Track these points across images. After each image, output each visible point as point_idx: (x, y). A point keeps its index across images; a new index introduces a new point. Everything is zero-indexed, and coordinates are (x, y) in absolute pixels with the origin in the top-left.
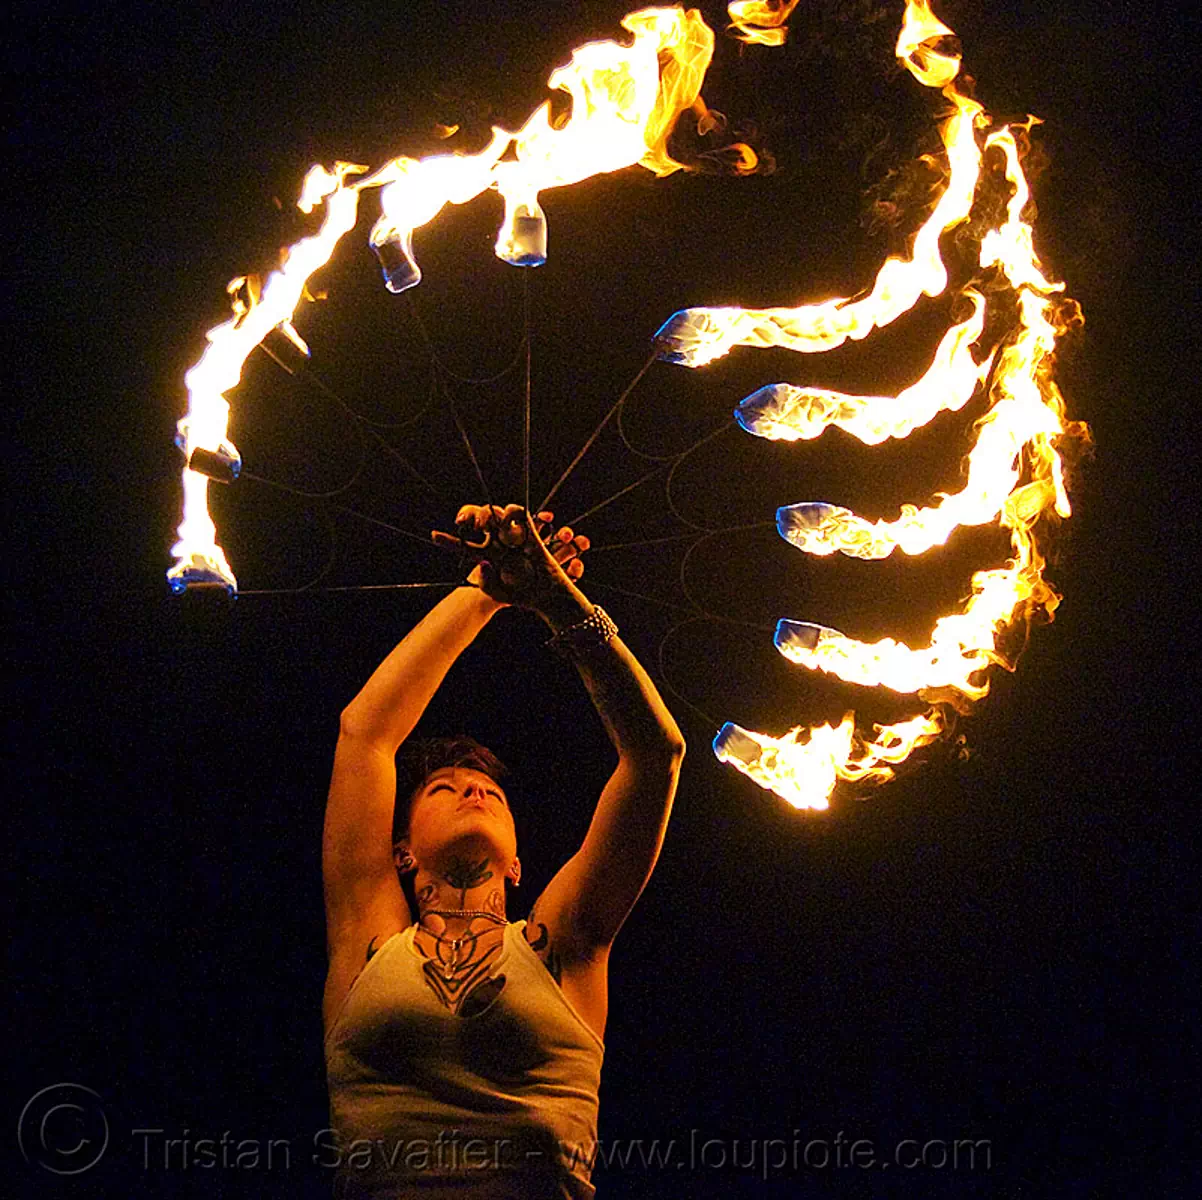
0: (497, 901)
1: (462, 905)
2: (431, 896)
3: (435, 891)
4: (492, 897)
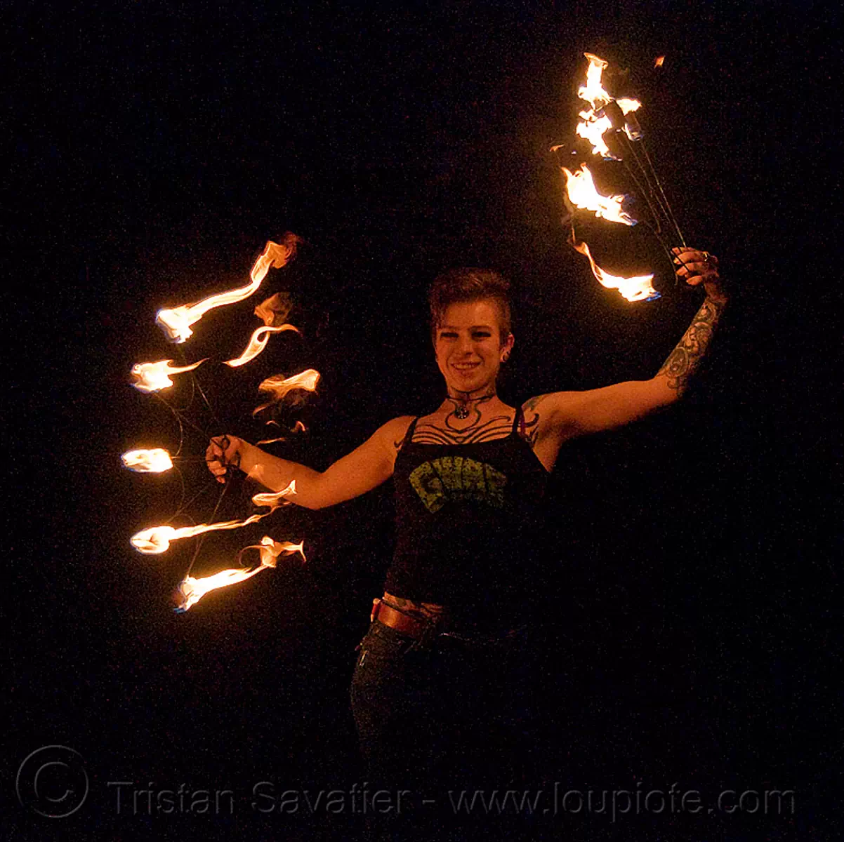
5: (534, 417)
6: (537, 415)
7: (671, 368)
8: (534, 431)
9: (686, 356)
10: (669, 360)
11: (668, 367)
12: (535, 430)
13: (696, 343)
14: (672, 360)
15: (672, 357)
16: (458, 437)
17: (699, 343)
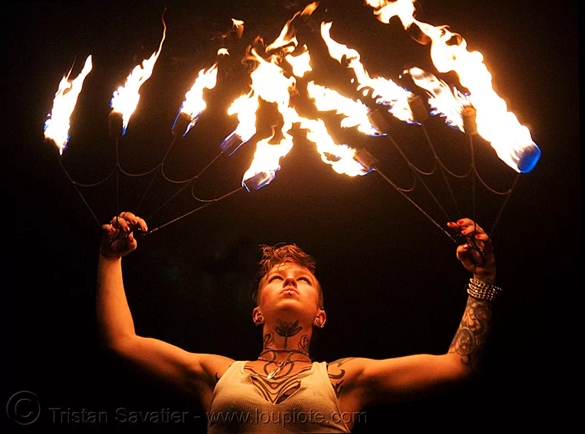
0: (306, 343)
1: (285, 346)
2: (270, 340)
3: (272, 337)
4: (302, 340)
5: (341, 372)
6: (343, 372)
7: (461, 346)
8: (340, 384)
9: (472, 335)
10: (456, 339)
11: (457, 346)
12: (341, 382)
13: (477, 322)
14: (459, 340)
15: (458, 337)
16: (273, 383)
17: (479, 321)
